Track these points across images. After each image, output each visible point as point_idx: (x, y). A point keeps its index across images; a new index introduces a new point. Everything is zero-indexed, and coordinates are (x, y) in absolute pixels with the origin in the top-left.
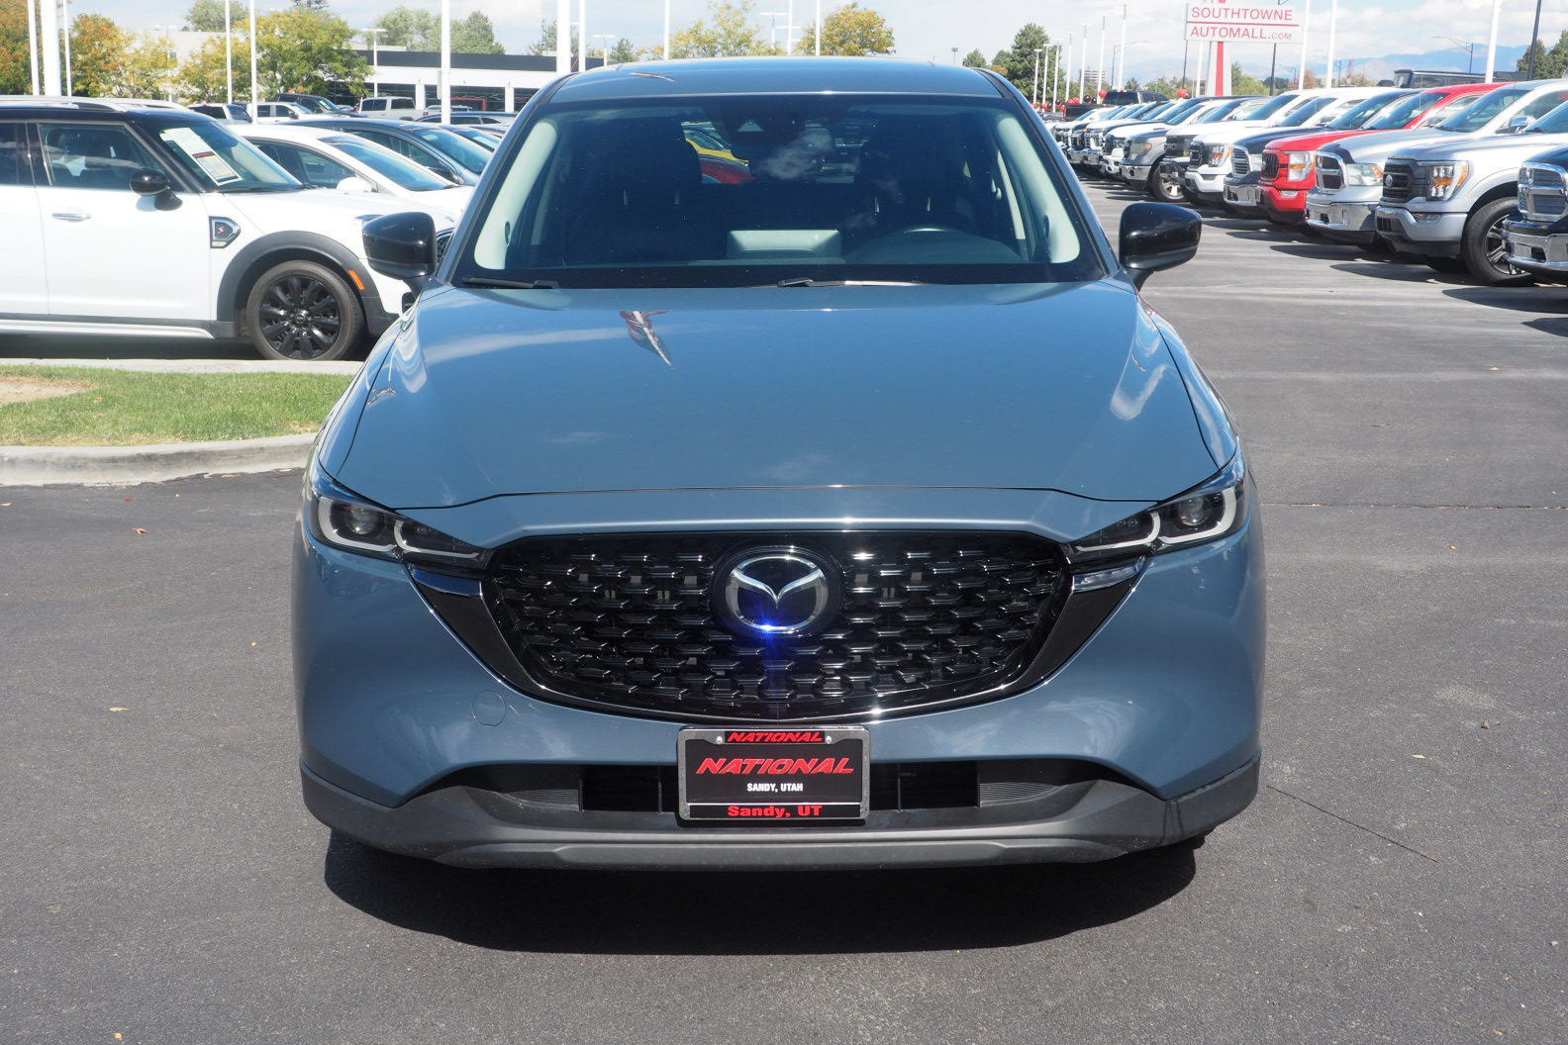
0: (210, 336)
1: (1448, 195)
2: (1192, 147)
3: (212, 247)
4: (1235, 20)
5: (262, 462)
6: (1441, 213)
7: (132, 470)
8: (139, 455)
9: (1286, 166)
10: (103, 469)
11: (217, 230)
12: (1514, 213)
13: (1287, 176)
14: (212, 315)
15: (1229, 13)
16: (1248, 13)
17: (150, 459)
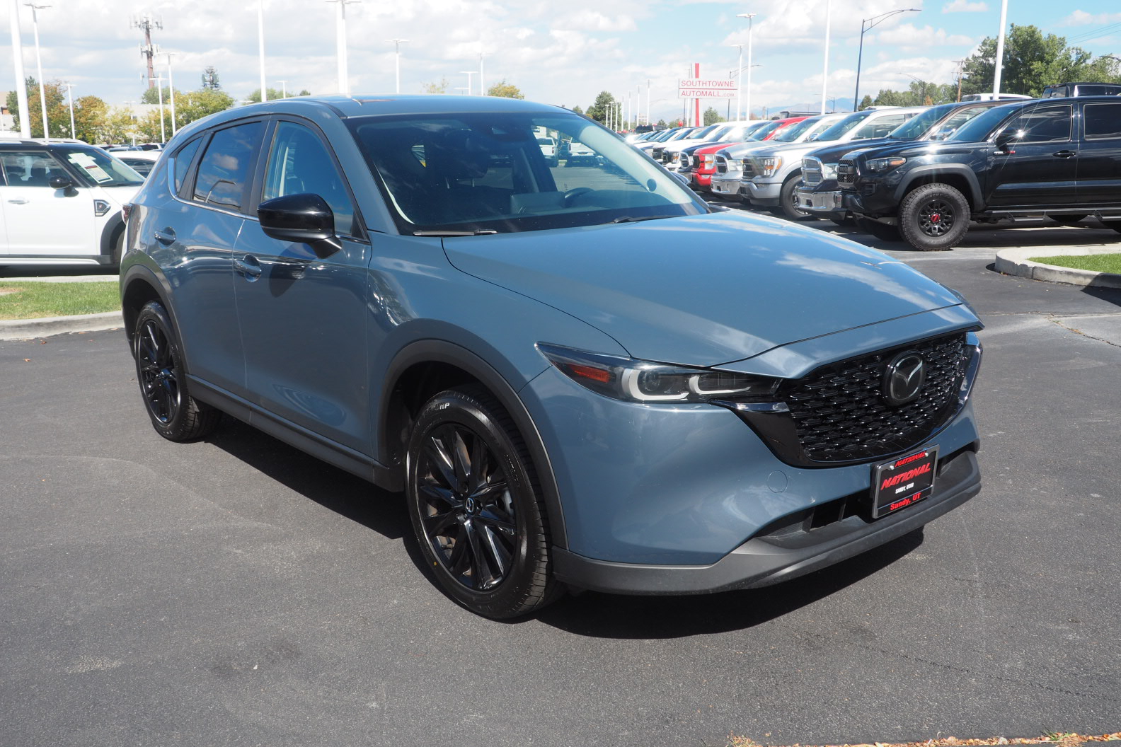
0: (97, 263)
1: (772, 175)
2: (665, 154)
3: (96, 216)
4: (705, 87)
5: (101, 325)
6: (769, 184)
7: (29, 331)
8: (32, 323)
9: (703, 162)
10: (14, 332)
11: (98, 207)
12: (801, 183)
13: (704, 167)
14: (98, 252)
15: (701, 83)
16: (711, 83)
17: (39, 326)
